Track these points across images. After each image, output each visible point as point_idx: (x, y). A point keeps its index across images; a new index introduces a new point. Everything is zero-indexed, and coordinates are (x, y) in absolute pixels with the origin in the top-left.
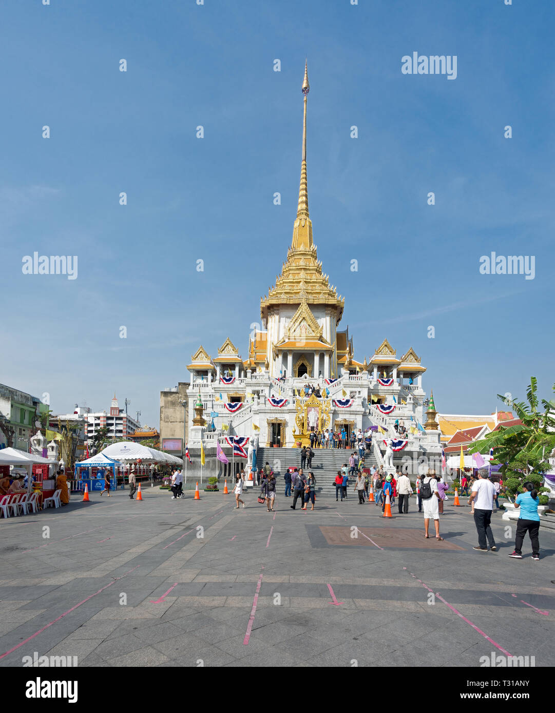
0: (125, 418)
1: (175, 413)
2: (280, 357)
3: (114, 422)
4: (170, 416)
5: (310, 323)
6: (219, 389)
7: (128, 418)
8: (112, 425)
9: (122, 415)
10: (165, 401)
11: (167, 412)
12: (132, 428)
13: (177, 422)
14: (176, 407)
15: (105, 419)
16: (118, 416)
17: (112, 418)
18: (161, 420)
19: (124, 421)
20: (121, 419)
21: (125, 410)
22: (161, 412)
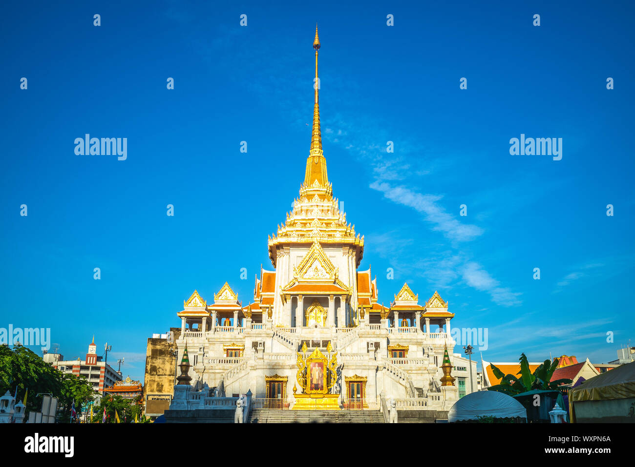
0: (103, 367)
1: (164, 364)
2: (289, 301)
3: (89, 372)
4: (158, 367)
5: (323, 264)
6: (214, 340)
7: (108, 367)
8: (87, 376)
9: (99, 364)
10: (152, 350)
11: (153, 363)
12: (111, 380)
13: (165, 375)
14: (166, 358)
15: (79, 369)
16: (95, 366)
17: (87, 368)
18: (146, 372)
19: (101, 372)
20: (98, 368)
21: (104, 357)
22: (147, 363)
